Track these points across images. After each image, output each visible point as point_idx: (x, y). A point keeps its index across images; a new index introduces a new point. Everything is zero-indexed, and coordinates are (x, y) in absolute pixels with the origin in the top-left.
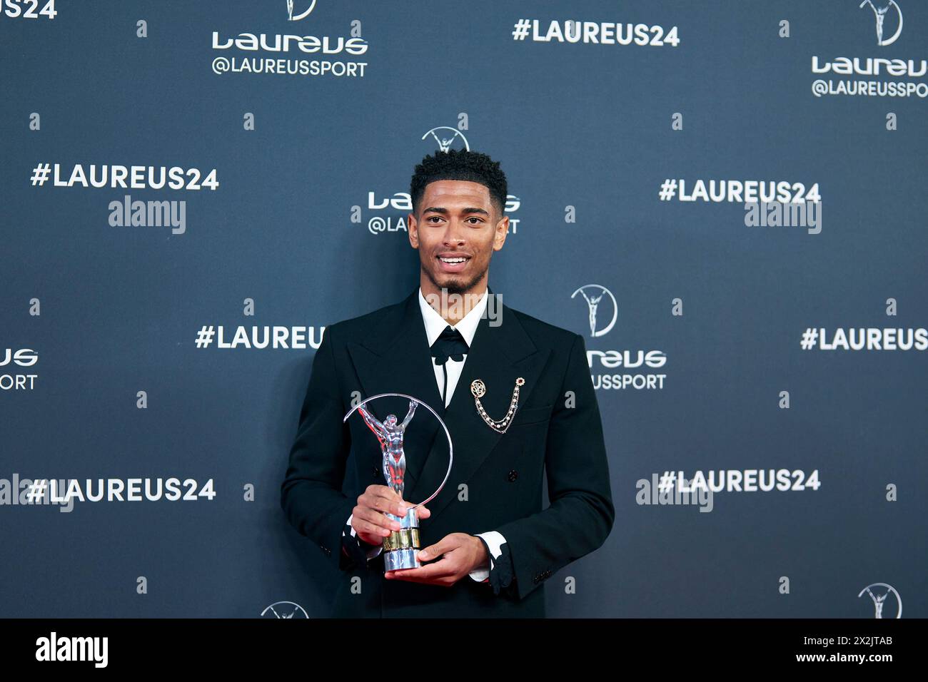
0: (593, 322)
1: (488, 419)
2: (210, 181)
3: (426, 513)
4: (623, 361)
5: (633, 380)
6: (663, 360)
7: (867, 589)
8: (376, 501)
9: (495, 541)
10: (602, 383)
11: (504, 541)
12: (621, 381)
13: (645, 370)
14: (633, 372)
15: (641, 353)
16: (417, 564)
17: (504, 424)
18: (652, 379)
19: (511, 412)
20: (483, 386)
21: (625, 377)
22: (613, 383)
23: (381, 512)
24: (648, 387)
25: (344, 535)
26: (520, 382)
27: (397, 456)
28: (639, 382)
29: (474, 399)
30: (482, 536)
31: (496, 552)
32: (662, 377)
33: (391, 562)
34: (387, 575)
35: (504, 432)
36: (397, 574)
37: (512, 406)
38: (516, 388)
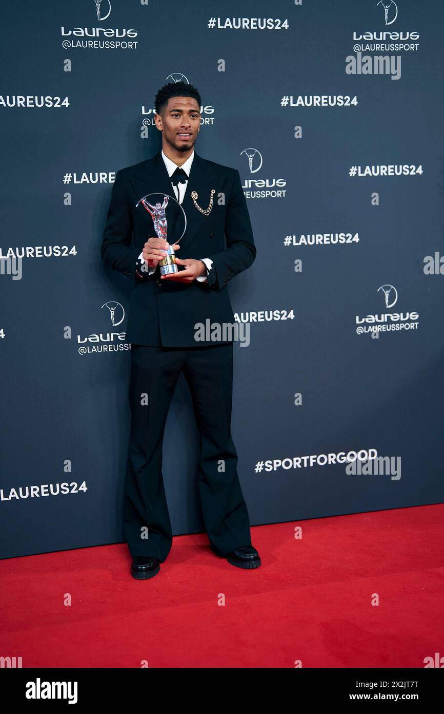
0: (251, 166)
1: (201, 209)
2: (65, 103)
3: (178, 247)
4: (266, 184)
5: (271, 193)
7: (381, 287)
8: (155, 244)
9: (208, 262)
11: (212, 262)
13: (276, 188)
14: (270, 189)
15: (274, 180)
17: (208, 211)
18: (279, 193)
19: (210, 206)
20: (197, 194)
21: (267, 192)
22: (261, 195)
23: (157, 249)
24: (278, 196)
25: (137, 264)
26: (213, 192)
27: (163, 222)
28: (274, 194)
29: (193, 200)
30: (203, 260)
31: (209, 267)
32: (284, 191)
33: (164, 271)
34: (162, 277)
35: (208, 215)
36: (167, 276)
37: (211, 203)
38: (212, 195)
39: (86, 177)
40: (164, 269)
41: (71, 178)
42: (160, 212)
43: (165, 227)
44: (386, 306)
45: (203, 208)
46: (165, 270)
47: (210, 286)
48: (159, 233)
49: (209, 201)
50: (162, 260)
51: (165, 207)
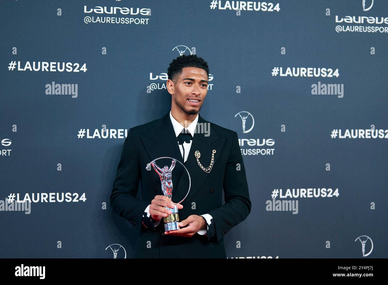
0: (244, 127)
1: (202, 167)
3: (181, 207)
4: (257, 143)
5: (261, 151)
6: (273, 143)
7: (359, 238)
8: (161, 202)
9: (208, 218)
10: (248, 152)
11: (212, 218)
12: (256, 151)
13: (266, 147)
14: (261, 148)
15: (264, 140)
16: (178, 228)
17: (209, 169)
18: (269, 151)
19: (211, 164)
20: (200, 154)
21: (257, 150)
22: (252, 152)
23: (163, 206)
24: (267, 154)
25: (143, 216)
26: (214, 152)
27: (169, 183)
28: (263, 152)
29: (196, 159)
30: (204, 216)
31: (209, 223)
32: (273, 150)
33: (168, 228)
34: (166, 233)
35: (209, 172)
36: (170, 232)
37: (212, 162)
38: (213, 154)
39: (98, 133)
40: (167, 225)
41: (84, 134)
42: (167, 174)
43: (171, 187)
44: (363, 255)
45: (205, 167)
46: (169, 226)
47: (209, 239)
48: (165, 192)
49: (210, 160)
50: (167, 217)
51: (172, 170)
